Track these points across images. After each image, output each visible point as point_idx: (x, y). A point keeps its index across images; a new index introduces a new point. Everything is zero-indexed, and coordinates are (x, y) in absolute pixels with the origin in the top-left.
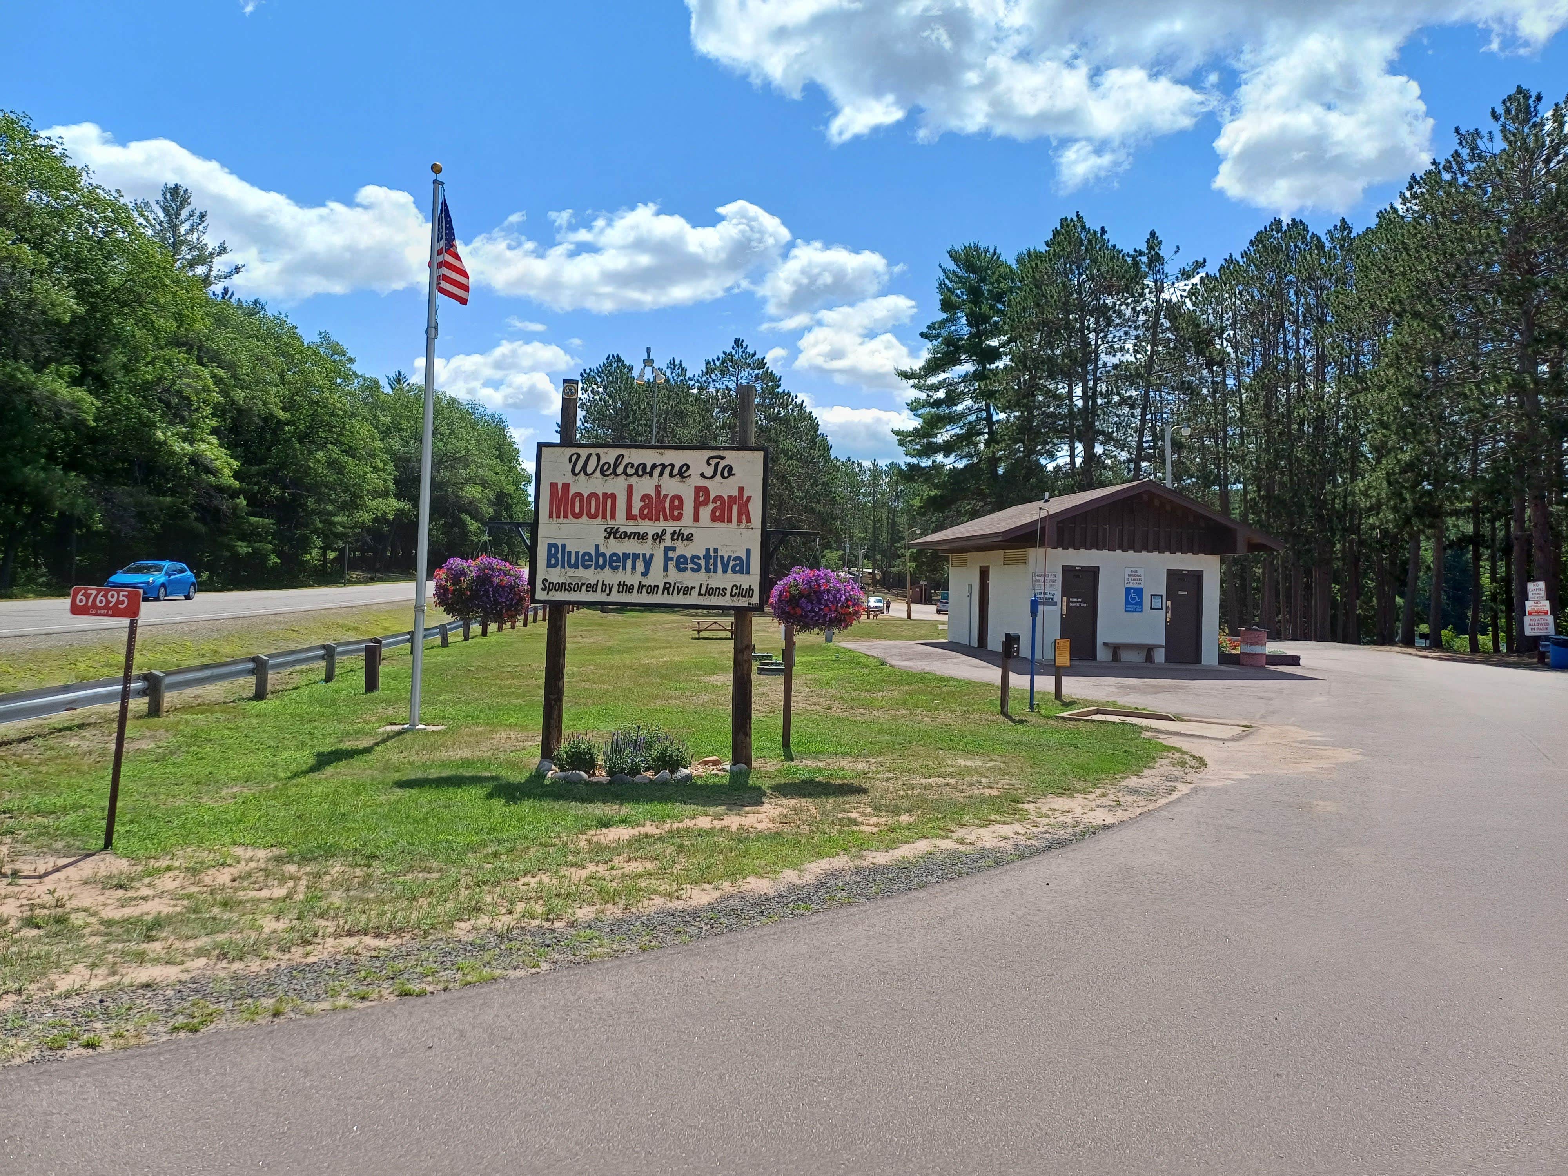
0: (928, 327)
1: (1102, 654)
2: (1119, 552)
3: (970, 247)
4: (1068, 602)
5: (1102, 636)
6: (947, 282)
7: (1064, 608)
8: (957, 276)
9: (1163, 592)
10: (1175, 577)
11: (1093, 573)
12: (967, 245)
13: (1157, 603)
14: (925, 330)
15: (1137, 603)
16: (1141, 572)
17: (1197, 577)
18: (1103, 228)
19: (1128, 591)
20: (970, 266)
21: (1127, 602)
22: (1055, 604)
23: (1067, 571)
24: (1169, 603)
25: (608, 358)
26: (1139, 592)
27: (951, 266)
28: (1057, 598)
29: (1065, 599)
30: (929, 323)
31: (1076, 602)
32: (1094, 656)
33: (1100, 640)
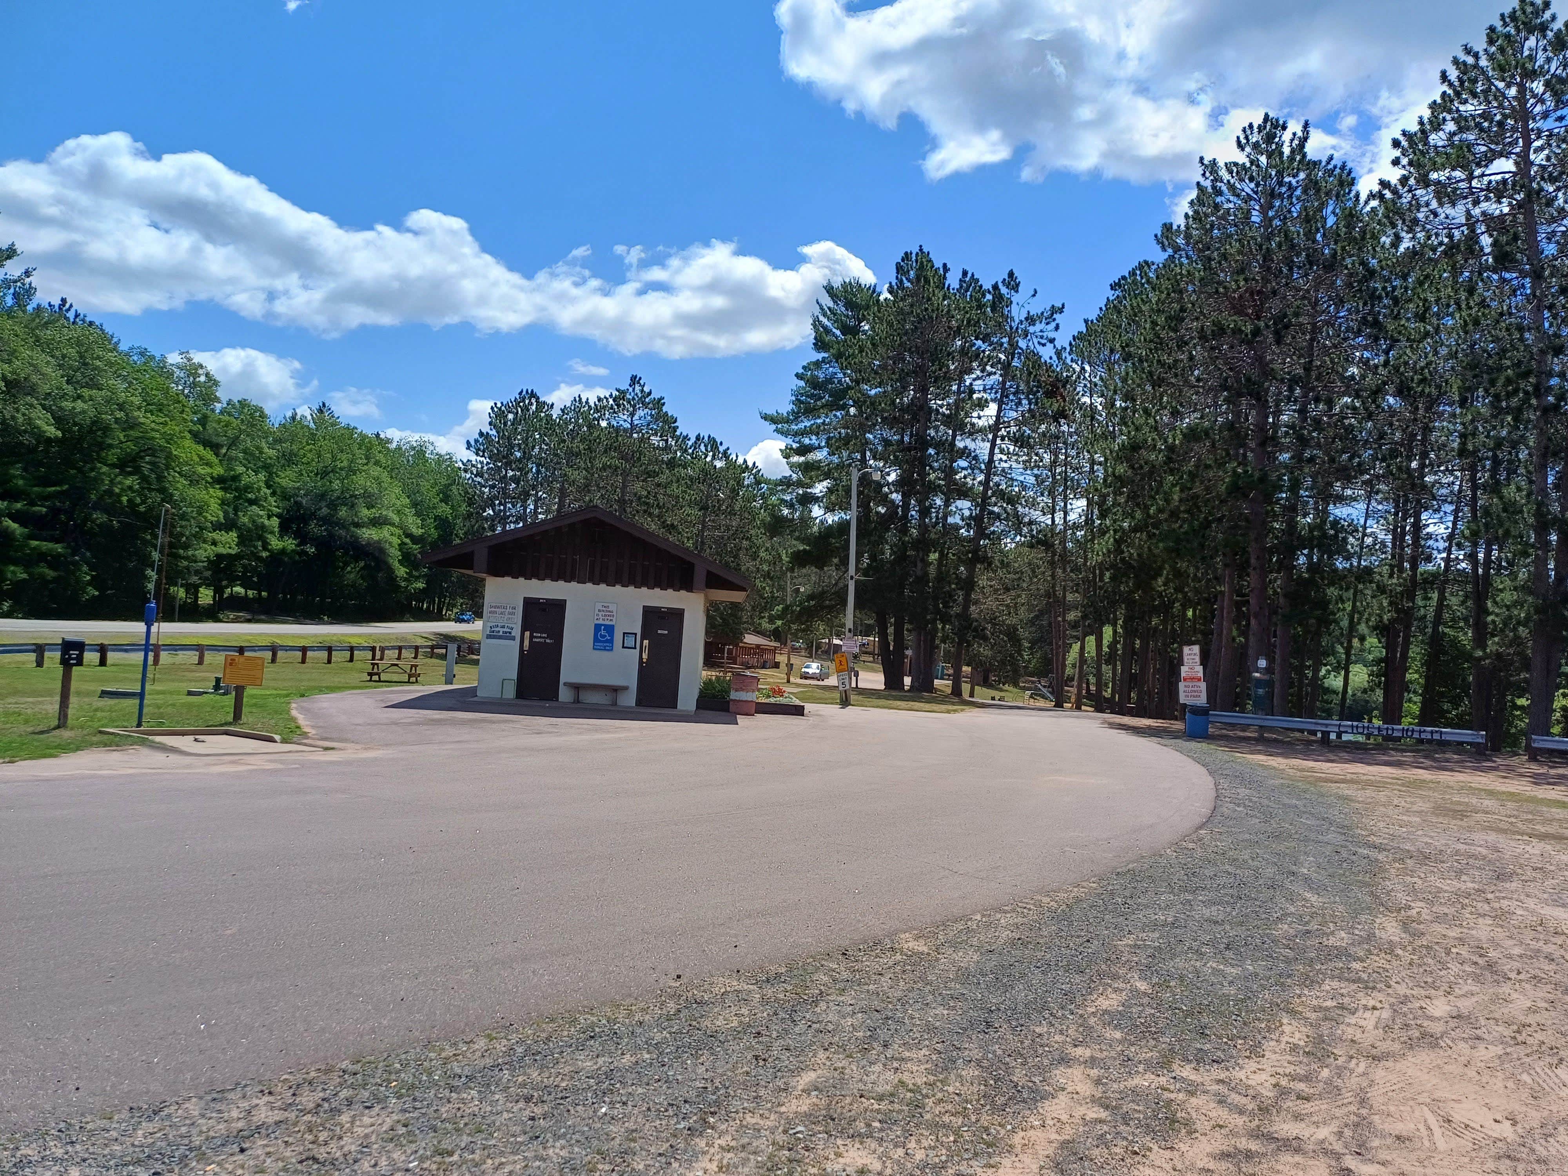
0: (804, 367)
1: (565, 695)
2: (589, 585)
3: (850, 283)
4: (531, 637)
5: (566, 675)
6: (821, 318)
7: (526, 643)
8: (835, 314)
9: (638, 631)
10: (652, 616)
11: (559, 607)
12: (847, 281)
13: (630, 642)
14: (801, 371)
15: (607, 641)
16: (612, 607)
17: (676, 616)
18: (945, 265)
19: (597, 627)
20: (850, 305)
21: (596, 640)
22: (513, 638)
23: (530, 604)
24: (646, 642)
25: (520, 393)
26: (610, 629)
27: (827, 302)
28: (517, 632)
29: (527, 634)
30: (805, 364)
31: (541, 637)
32: (555, 696)
33: (563, 679)
